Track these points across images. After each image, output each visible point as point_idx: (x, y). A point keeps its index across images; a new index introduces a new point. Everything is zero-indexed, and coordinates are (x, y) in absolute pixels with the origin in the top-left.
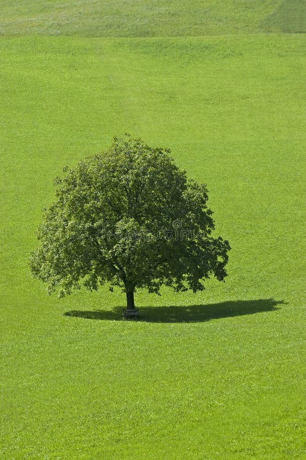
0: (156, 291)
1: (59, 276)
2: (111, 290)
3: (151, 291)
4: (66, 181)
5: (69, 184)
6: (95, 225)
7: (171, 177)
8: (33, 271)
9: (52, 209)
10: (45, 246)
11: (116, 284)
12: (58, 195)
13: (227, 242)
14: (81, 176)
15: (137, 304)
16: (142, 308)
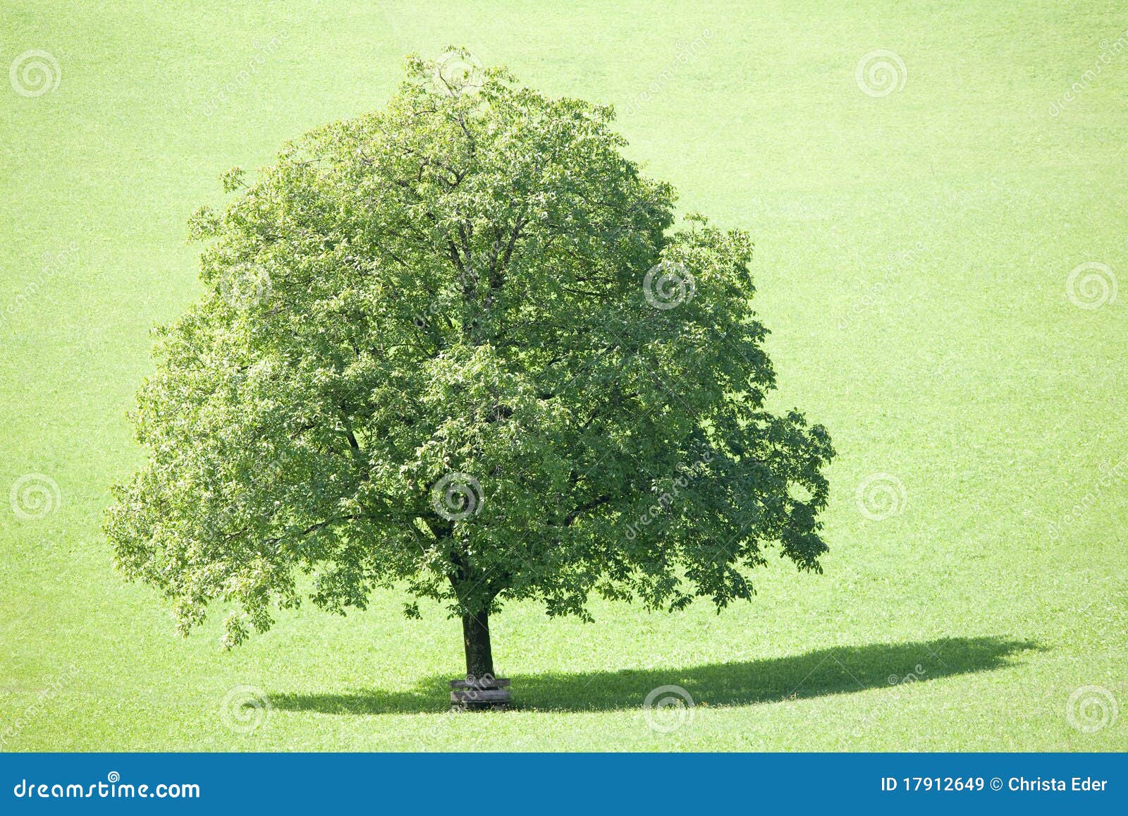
0: (575, 605)
1: (218, 566)
2: (412, 612)
3: (555, 608)
4: (240, 222)
5: (248, 235)
6: (349, 372)
7: (617, 202)
8: (122, 554)
9: (187, 330)
10: (164, 458)
11: (426, 592)
12: (210, 275)
13: (820, 433)
14: (290, 201)
15: (503, 666)
16: (520, 680)
